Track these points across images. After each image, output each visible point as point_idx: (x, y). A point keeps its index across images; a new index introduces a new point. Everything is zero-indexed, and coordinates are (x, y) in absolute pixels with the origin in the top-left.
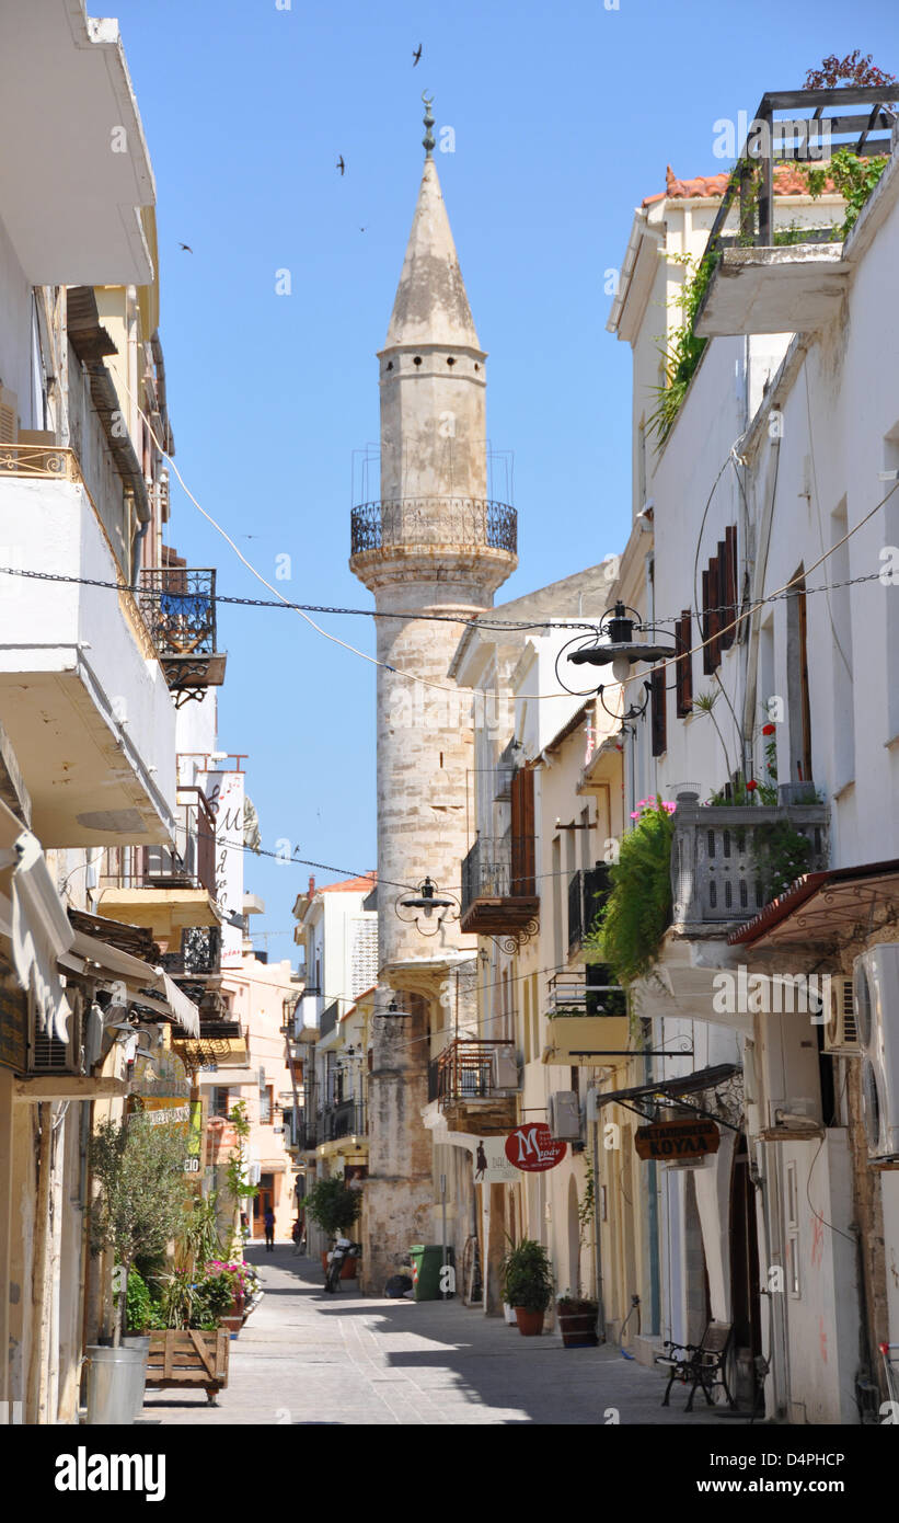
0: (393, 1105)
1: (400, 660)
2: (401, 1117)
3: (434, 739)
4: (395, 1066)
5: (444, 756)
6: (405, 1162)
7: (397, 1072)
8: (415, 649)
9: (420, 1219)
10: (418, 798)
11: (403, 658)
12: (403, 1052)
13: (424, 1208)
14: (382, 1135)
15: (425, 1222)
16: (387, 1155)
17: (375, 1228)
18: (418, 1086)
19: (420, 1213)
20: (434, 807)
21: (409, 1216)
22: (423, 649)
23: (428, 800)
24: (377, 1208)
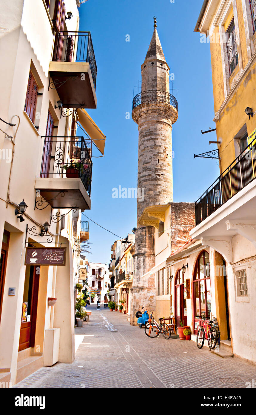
0: (142, 264)
1: (146, 135)
2: (144, 268)
3: (156, 155)
4: (143, 252)
5: (159, 160)
6: (146, 282)
7: (143, 254)
8: (151, 131)
9: (151, 301)
10: (151, 171)
11: (147, 134)
12: (145, 247)
13: (152, 297)
14: (138, 274)
15: (152, 302)
16: (140, 280)
17: (136, 303)
18: (150, 258)
19: (151, 299)
20: (156, 174)
21: (147, 300)
22: (153, 131)
23: (154, 172)
24: (136, 297)
